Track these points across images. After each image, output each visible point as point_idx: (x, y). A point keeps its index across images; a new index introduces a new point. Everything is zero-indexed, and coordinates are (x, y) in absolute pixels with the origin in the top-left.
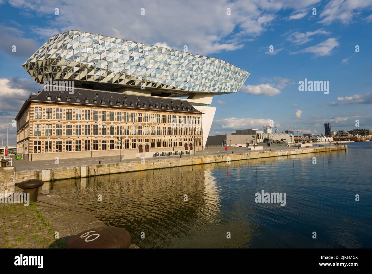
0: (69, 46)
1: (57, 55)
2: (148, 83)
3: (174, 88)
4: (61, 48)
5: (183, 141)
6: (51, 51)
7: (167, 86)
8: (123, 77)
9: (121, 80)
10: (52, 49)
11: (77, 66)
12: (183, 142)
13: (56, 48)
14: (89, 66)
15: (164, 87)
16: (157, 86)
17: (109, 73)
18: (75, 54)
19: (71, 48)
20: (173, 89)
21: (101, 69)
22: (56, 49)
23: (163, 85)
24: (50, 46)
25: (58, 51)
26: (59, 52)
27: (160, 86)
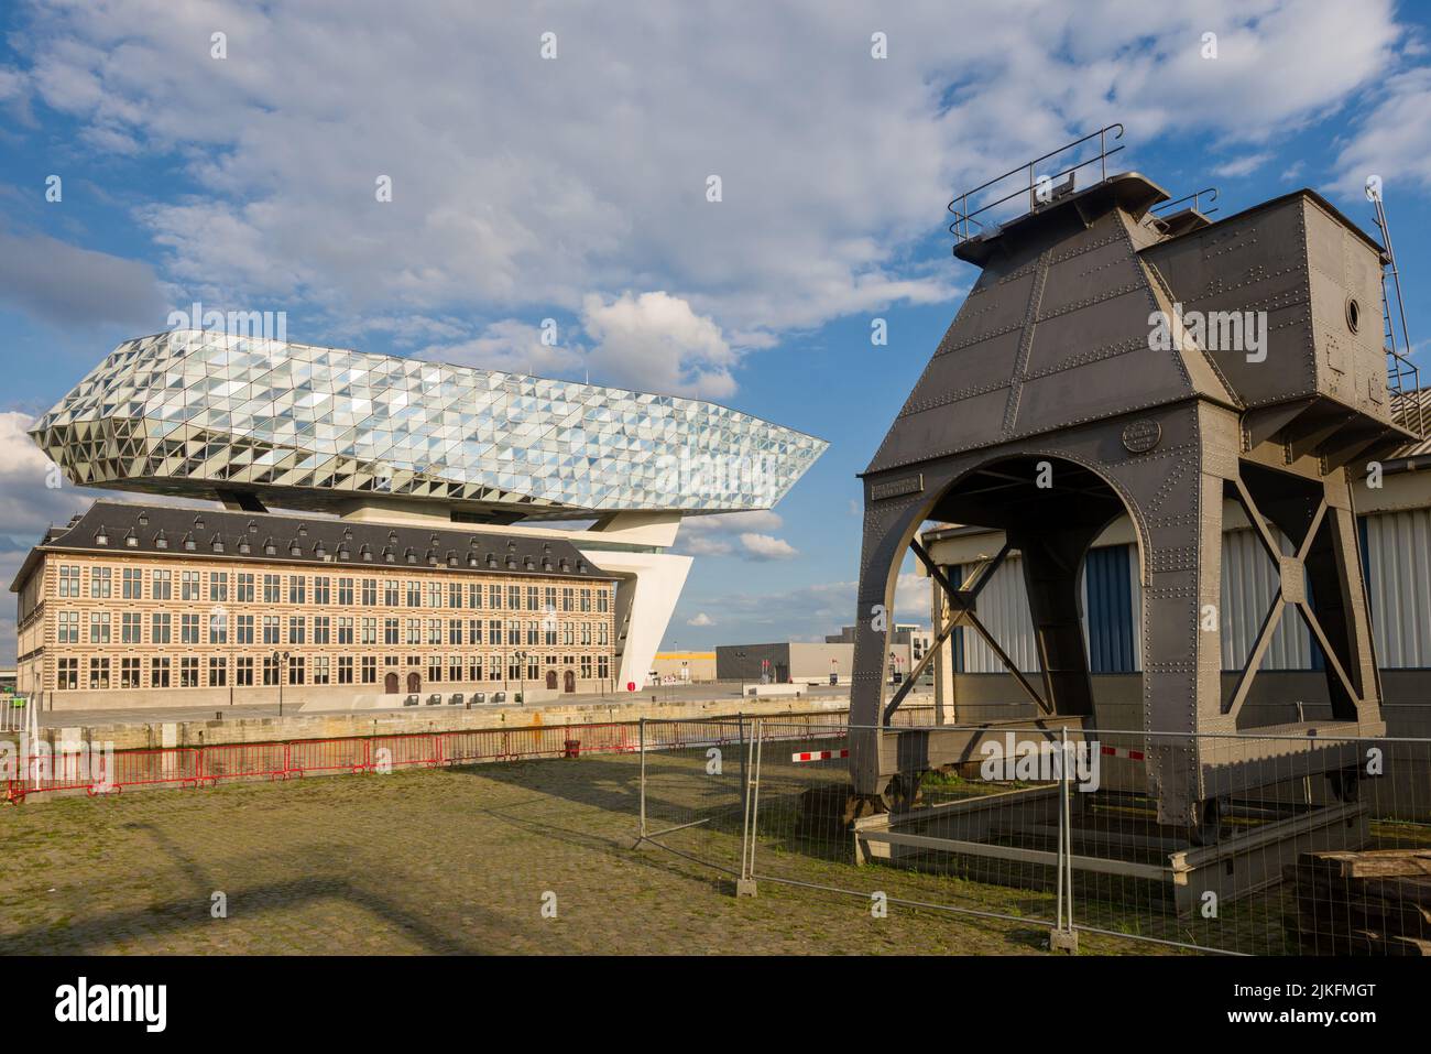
0: (171, 378)
1: (134, 406)
2: (434, 486)
3: (527, 499)
4: (146, 383)
5: (540, 665)
6: (115, 394)
7: (502, 494)
8: (349, 468)
9: (340, 478)
10: (118, 386)
11: (199, 438)
12: (540, 668)
13: (131, 384)
14: (234, 440)
15: (492, 497)
16: (466, 495)
17: (301, 457)
18: (193, 404)
19: (179, 384)
20: (521, 501)
21: (274, 446)
22: (131, 390)
23: (488, 491)
24: (114, 375)
25: (135, 394)
26: (141, 397)
27: (477, 494)
